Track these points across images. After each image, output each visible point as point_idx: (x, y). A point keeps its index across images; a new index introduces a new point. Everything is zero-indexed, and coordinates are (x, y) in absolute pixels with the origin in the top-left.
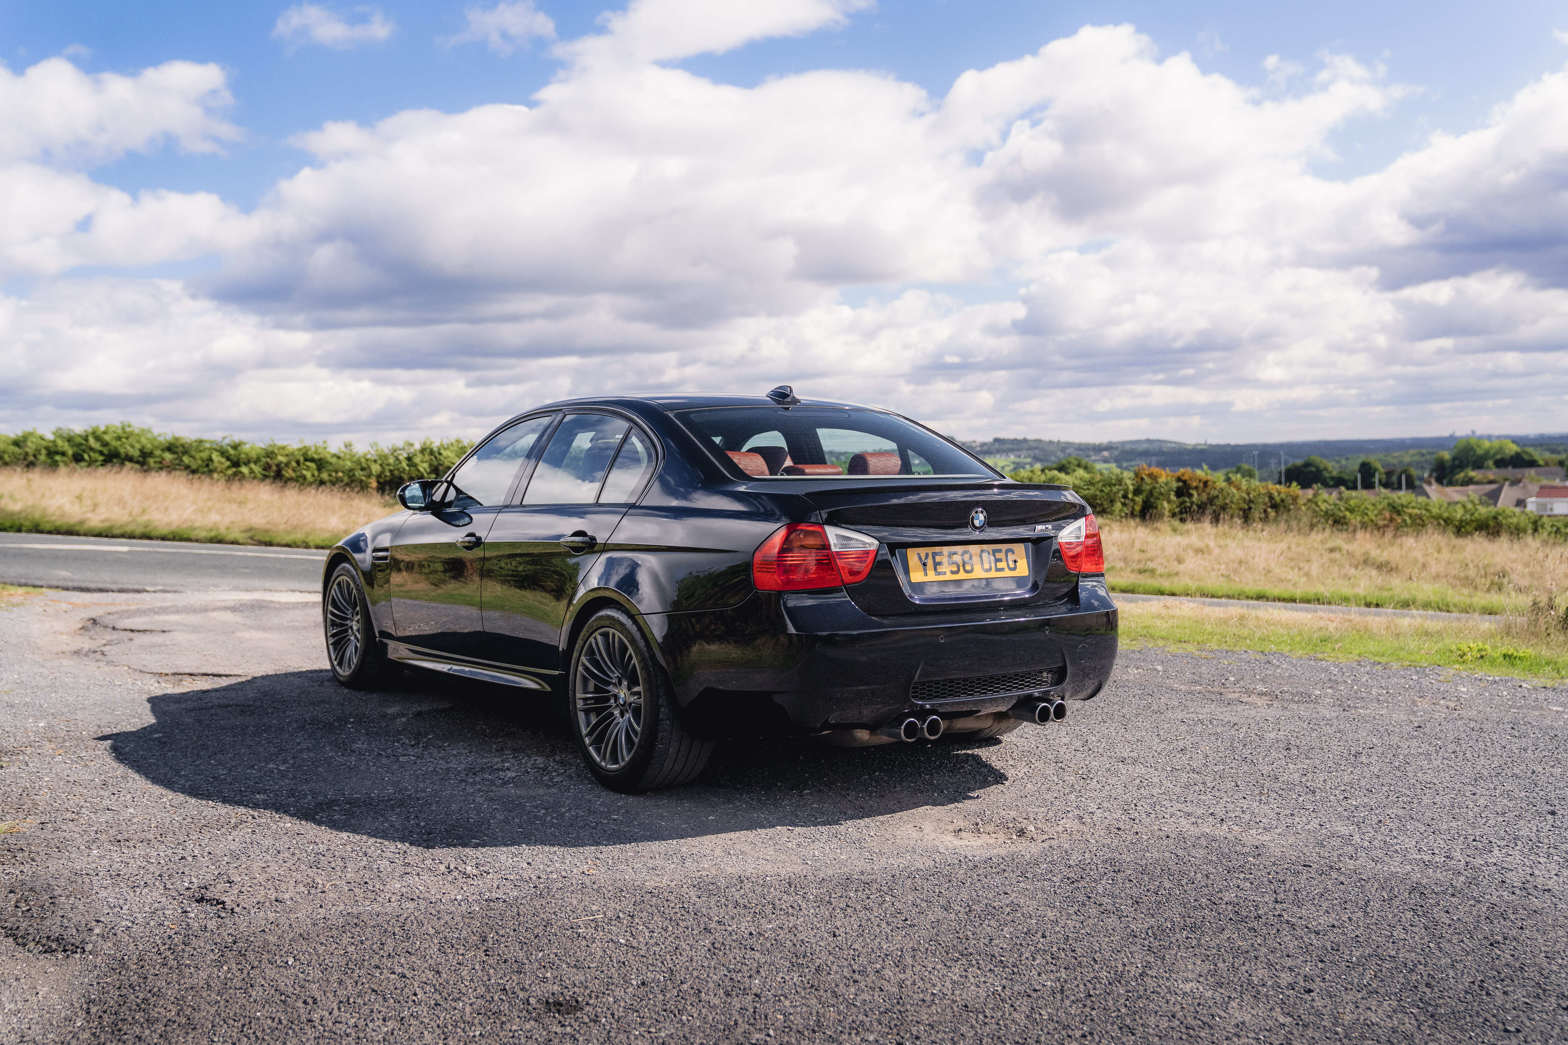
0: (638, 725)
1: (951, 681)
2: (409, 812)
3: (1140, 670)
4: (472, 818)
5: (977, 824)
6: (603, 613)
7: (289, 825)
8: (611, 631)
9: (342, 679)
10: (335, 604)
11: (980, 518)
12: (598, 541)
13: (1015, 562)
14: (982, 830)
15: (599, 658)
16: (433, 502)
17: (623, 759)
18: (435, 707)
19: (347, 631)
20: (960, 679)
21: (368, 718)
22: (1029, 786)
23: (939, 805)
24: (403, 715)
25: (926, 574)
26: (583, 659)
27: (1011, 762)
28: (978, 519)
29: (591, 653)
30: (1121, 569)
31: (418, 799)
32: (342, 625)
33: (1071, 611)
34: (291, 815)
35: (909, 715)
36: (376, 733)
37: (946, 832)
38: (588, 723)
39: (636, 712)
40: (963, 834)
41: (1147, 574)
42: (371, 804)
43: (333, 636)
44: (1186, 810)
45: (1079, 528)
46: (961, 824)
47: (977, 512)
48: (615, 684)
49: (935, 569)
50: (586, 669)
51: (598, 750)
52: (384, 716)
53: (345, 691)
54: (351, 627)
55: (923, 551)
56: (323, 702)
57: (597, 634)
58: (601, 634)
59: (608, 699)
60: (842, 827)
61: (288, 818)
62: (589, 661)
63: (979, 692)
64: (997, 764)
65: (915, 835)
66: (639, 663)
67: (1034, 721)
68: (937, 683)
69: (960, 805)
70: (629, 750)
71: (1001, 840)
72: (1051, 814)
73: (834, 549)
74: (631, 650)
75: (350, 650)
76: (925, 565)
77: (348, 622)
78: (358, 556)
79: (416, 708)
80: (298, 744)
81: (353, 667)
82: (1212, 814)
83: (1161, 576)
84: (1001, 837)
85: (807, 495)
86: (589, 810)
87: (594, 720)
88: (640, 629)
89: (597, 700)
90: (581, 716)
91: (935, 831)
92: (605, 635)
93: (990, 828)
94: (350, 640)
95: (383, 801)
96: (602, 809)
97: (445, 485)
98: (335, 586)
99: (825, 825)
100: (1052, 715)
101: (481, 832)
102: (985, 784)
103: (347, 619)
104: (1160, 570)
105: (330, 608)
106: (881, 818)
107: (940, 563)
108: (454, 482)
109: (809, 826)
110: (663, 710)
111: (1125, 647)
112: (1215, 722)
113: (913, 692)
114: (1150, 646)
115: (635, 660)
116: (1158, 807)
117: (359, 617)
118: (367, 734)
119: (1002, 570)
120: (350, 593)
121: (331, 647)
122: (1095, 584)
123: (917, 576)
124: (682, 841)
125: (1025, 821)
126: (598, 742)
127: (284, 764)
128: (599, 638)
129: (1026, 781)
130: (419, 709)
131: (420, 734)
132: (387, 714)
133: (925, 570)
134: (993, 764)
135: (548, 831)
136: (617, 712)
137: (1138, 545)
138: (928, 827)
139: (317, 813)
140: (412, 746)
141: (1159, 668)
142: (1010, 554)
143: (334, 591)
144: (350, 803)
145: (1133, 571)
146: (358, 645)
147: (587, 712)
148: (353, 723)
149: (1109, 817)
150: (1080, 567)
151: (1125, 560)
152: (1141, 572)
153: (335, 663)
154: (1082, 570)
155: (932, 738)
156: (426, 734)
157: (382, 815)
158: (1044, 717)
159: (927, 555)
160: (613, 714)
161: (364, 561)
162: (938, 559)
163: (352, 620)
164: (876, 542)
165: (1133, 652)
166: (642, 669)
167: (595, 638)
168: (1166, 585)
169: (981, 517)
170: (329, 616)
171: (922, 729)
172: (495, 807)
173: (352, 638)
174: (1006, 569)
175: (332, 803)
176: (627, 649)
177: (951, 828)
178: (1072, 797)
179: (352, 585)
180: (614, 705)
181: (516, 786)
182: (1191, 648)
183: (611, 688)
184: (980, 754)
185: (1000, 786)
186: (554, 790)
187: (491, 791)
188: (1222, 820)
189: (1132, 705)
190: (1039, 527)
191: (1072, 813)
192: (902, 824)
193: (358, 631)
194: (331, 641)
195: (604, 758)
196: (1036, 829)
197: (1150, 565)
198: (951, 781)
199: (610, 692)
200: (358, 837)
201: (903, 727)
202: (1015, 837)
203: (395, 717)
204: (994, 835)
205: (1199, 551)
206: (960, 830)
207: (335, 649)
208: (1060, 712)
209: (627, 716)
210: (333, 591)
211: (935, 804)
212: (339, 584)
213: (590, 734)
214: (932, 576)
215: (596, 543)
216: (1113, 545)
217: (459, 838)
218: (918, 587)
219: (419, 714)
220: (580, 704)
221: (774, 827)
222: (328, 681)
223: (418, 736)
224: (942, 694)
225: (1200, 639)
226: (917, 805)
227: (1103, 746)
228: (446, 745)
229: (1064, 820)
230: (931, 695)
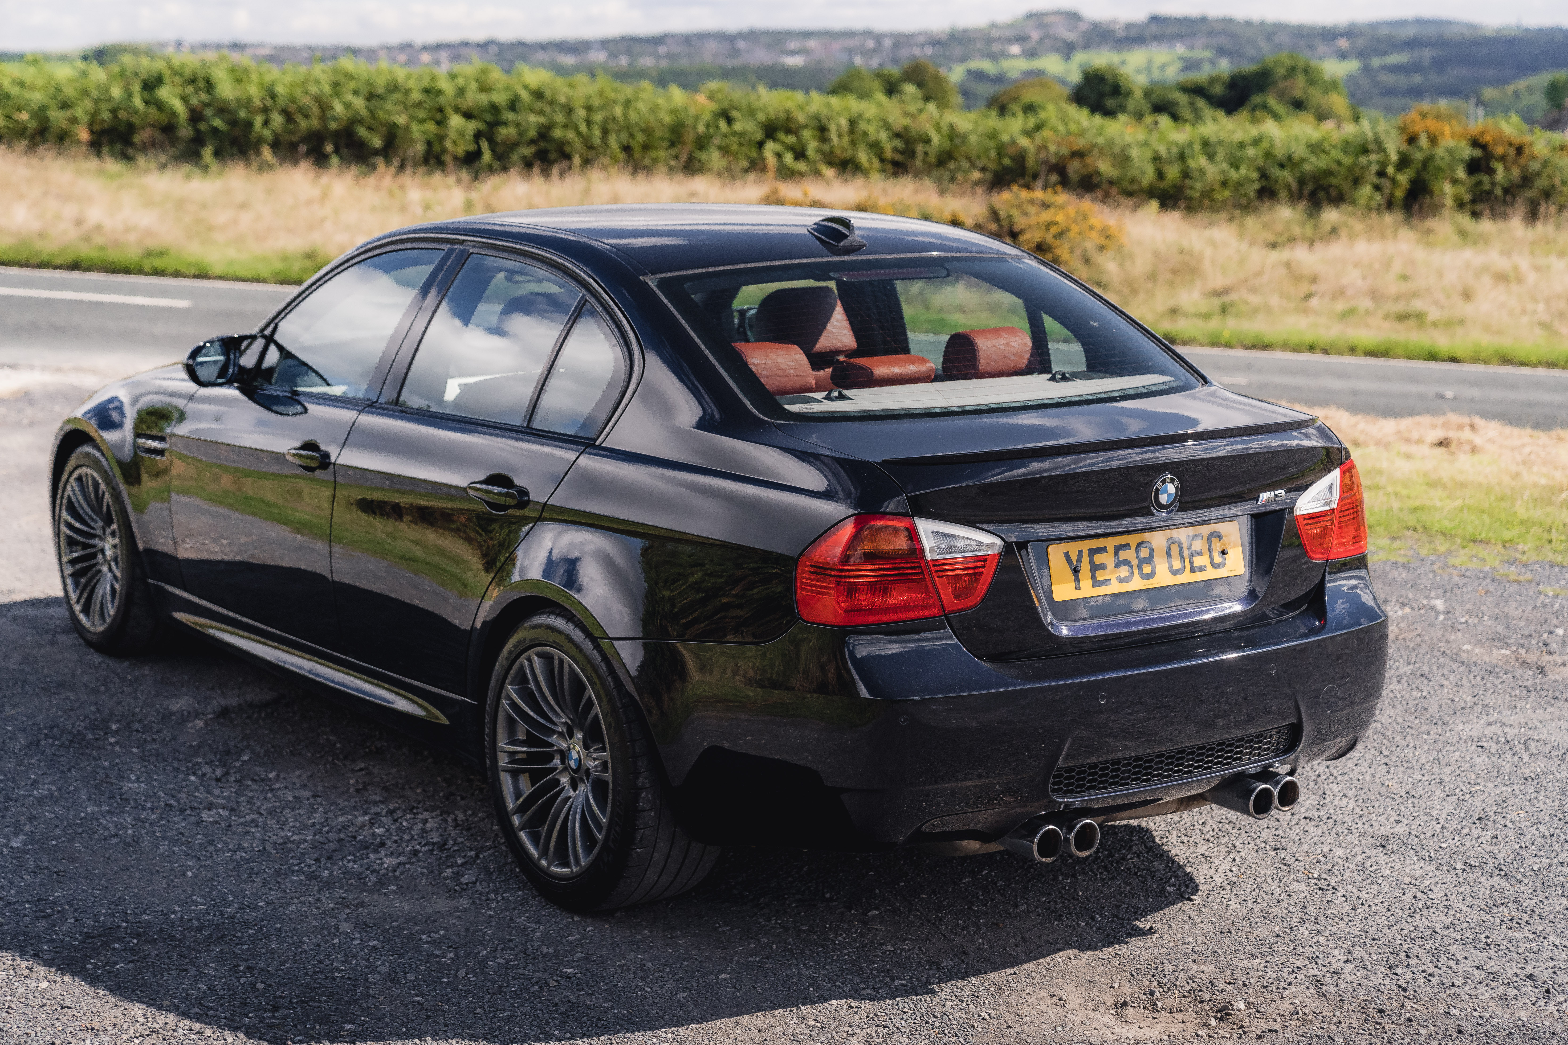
0: (604, 813)
1: (1116, 762)
2: (236, 955)
3: (1407, 610)
4: (338, 970)
5: (1152, 993)
6: (543, 619)
7: (44, 985)
8: (557, 653)
9: (90, 637)
10: (71, 508)
11: (1169, 490)
12: (532, 498)
13: (1224, 553)
14: (1159, 1004)
15: (532, 686)
16: (242, 369)
17: (577, 862)
18: (249, 698)
19: (94, 556)
20: (1129, 759)
21: (140, 721)
22: (1234, 905)
23: (1089, 948)
24: (197, 715)
25: (1078, 588)
26: (510, 688)
27: (1202, 848)
28: (1165, 492)
29: (521, 679)
30: (1368, 313)
31: (247, 925)
32: (86, 546)
33: (1313, 632)
34: (47, 963)
35: (1047, 820)
36: (158, 755)
37: (1102, 1008)
38: (518, 795)
39: (599, 787)
40: (1130, 1012)
41: (1412, 322)
42: (172, 938)
43: (72, 562)
44: (1489, 965)
45: (1330, 487)
46: (1126, 990)
47: (1164, 482)
48: (561, 734)
49: (1093, 576)
50: (514, 705)
51: (535, 839)
52: (167, 716)
53: (97, 658)
54: (102, 551)
55: (1073, 548)
56: (62, 685)
57: (531, 653)
58: (539, 655)
59: (550, 757)
60: (936, 999)
61: (41, 970)
62: (518, 692)
63: (1159, 775)
64: (1180, 852)
65: (1053, 1013)
66: (605, 716)
67: (1246, 811)
68: (1093, 766)
69: (1122, 949)
70: (588, 850)
71: (1191, 1027)
72: (1271, 974)
73: (929, 556)
74: (590, 691)
75: (104, 588)
76: (1076, 571)
77: (96, 541)
78: (111, 436)
79: (219, 701)
80: (35, 783)
81: (109, 620)
82: (1530, 977)
83: (1435, 325)
84: (1190, 1016)
85: (886, 463)
86: (524, 952)
87: (527, 789)
88: (605, 658)
89: (531, 758)
90: (506, 780)
91: (1084, 1005)
92: (547, 658)
93: (1174, 1001)
94: (100, 571)
95: (190, 929)
96: (544, 949)
97: (260, 343)
98: (72, 481)
99: (908, 994)
100: (1276, 801)
101: (356, 1002)
102: (1162, 901)
103: (94, 536)
104: (1434, 314)
105: (65, 515)
106: (995, 976)
107: (1102, 567)
108: (277, 337)
109: (882, 998)
110: (644, 794)
111: (1382, 556)
112: (1533, 744)
113: (1054, 784)
114: (1423, 552)
115: (597, 709)
116: (1443, 959)
117: (116, 541)
118: (143, 758)
119: (1202, 569)
120: (100, 499)
121: (69, 581)
122: (1354, 582)
123: (1063, 591)
124: (682, 1031)
125: (1230, 988)
126: (533, 825)
127: (17, 835)
128: (536, 660)
129: (1226, 894)
130: (223, 702)
131: (228, 753)
132: (172, 713)
133: (1077, 579)
134: (1174, 852)
135: (465, 1002)
136: (564, 780)
137: (1397, 267)
138: (1073, 996)
139: (87, 957)
140: (218, 780)
141: (1439, 604)
142: (1214, 540)
143: (72, 489)
144: (138, 935)
145: (1386, 316)
146: (117, 587)
147: (515, 774)
148: (117, 732)
149: (1365, 982)
150: (1327, 551)
151: (1374, 295)
152: (1402, 317)
153: (77, 608)
154: (1332, 556)
155: (1083, 854)
156: (239, 753)
157: (192, 963)
158: (1263, 806)
159: (1080, 552)
160: (558, 782)
161: (121, 445)
162: (1099, 559)
163: (102, 539)
164: (998, 542)
165: (1395, 565)
166: (609, 727)
167: (529, 660)
168: (1443, 342)
169: (1171, 489)
170: (64, 528)
171: (1067, 840)
172: (372, 943)
173: (105, 569)
174: (1209, 567)
175: (109, 933)
176: (584, 688)
177: (1110, 999)
178: (1304, 933)
179: (103, 486)
180: (560, 767)
181: (400, 891)
182: (1491, 558)
183: (554, 739)
185: (1185, 905)
186: (464, 902)
187: (362, 904)
188: (1548, 991)
189: (1397, 703)
191: (1304, 971)
192: (1030, 989)
193: (116, 560)
194: (68, 570)
195: (544, 853)
196: (1249, 1005)
197: (1418, 305)
198: (1106, 891)
199: (552, 745)
200: (161, 1019)
201: (1036, 840)
202: (1213, 1022)
203: (184, 718)
204: (1179, 1016)
205: (1502, 278)
206: (1125, 1004)
207: (76, 585)
208: (1289, 795)
209: (582, 788)
210: (69, 489)
211: (1083, 948)
212: (80, 479)
213: (521, 810)
214: (1087, 589)
215: (529, 501)
216: (1356, 265)
217: (323, 1020)
218: (1065, 610)
219: (224, 713)
220: (503, 760)
221: (826, 1000)
222: (65, 632)
223: (225, 756)
224: (1101, 783)
226: (1053, 948)
227: (1350, 807)
228: (272, 775)
229: (1293, 988)
230: (1083, 785)
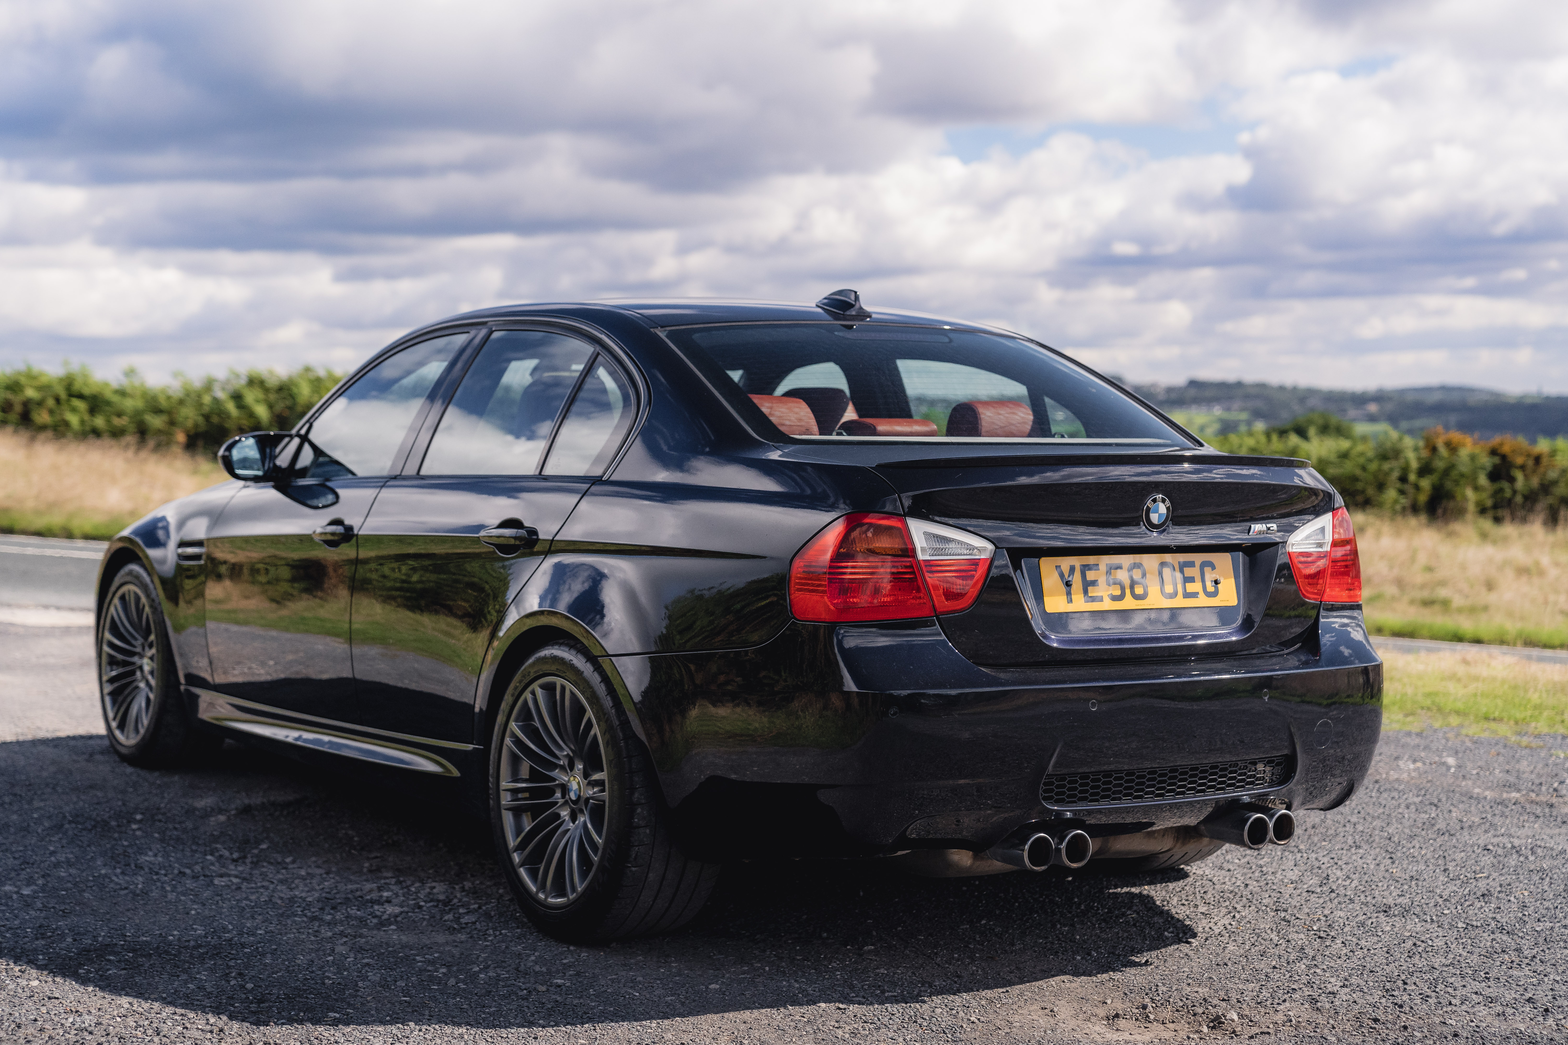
0: (600, 834)
1: (1108, 774)
2: (229, 967)
3: (1419, 764)
4: (329, 978)
5: (1145, 1007)
6: (546, 652)
7: (35, 983)
8: (559, 681)
9: (123, 751)
10: (115, 629)
11: (1160, 510)
12: (541, 537)
13: (1216, 582)
14: (1152, 1017)
15: (537, 724)
16: (277, 468)
17: (574, 889)
18: (272, 798)
19: (133, 673)
20: (1121, 771)
21: (164, 814)
22: (1231, 947)
23: (1084, 974)
24: (221, 811)
25: (1070, 601)
26: (513, 726)
27: (1203, 909)
28: (1156, 511)
29: (526, 716)
30: (1393, 598)
31: (243, 946)
32: (125, 664)
33: (1306, 664)
34: (39, 968)
35: (1037, 828)
36: (178, 839)
37: (1093, 1019)
38: (518, 830)
39: (597, 813)
40: (1122, 1023)
41: (1437, 608)
42: (167, 953)
43: (111, 681)
44: (1487, 992)
45: (1323, 530)
46: (1119, 1006)
47: (1155, 501)
48: (562, 768)
49: (1086, 592)
50: (518, 742)
51: (533, 874)
52: (190, 812)
53: (129, 770)
54: (141, 668)
55: (1066, 563)
56: (91, 787)
57: (535, 686)
58: (542, 687)
59: (551, 792)
60: (925, 1006)
61: (34, 972)
62: (521, 728)
63: (1152, 793)
64: (1180, 911)
65: (1043, 1021)
66: (603, 734)
67: (1241, 843)
68: (1085, 776)
69: (1117, 976)
70: (583, 875)
71: (1183, 1034)
72: (1265, 994)
73: (921, 556)
74: (590, 713)
75: (139, 703)
76: (1068, 584)
77: (135, 659)
78: (153, 553)
79: (242, 800)
80: (53, 853)
81: (142, 731)
82: (1529, 1000)
83: (1460, 610)
84: (1184, 1029)
85: (880, 467)
86: (517, 969)
87: (528, 825)
88: (605, 679)
89: (533, 793)
90: (508, 818)
91: (1076, 1017)
92: (550, 688)
93: (1166, 1013)
94: (137, 687)
95: (186, 948)
96: (537, 968)
97: (296, 441)
98: (116, 601)
99: (897, 1002)
100: (1271, 834)
101: (343, 1000)
102: (1159, 942)
103: (133, 654)
104: (1458, 601)
105: (108, 636)
106: (988, 993)
107: (1094, 583)
108: (312, 436)
109: (872, 1004)
110: (639, 810)
111: (1396, 726)
112: (1539, 851)
113: (1045, 791)
114: (1437, 725)
115: (596, 730)
116: (1440, 987)
117: (154, 651)
118: (162, 841)
119: (1194, 595)
120: (140, 611)
121: (108, 700)
122: (1346, 621)
123: (1055, 603)
124: (666, 1022)
125: (1224, 1004)
126: (533, 862)
127: (28, 885)
128: (539, 692)
129: (1225, 939)
130: (247, 801)
131: (247, 842)
132: (195, 809)
133: (1069, 594)
134: (1173, 911)
135: (451, 1001)
136: (565, 813)
137: (1422, 559)
138: (1064, 1010)
139: (81, 965)
140: (234, 860)
141: (1451, 761)
142: (1207, 570)
143: (115, 608)
144: (134, 951)
145: (1412, 602)
146: (152, 696)
147: (517, 812)
148: (140, 821)
149: (1360, 1001)
150: (1321, 593)
151: (1400, 583)
152: (1427, 603)
153: (114, 724)
154: (1325, 598)
155: (1075, 865)
156: (258, 842)
157: (185, 971)
158: (1257, 836)
159: (1072, 569)
160: (558, 816)
161: (163, 561)
162: (1091, 575)
163: (142, 656)
164: (990, 547)
165: (1409, 734)
166: (607, 744)
167: (533, 693)
168: (1467, 625)
169: (1162, 509)
170: (106, 648)
171: (1058, 850)
172: (366, 961)
173: (142, 685)
174: (1202, 594)
175: (106, 949)
176: (583, 711)
177: (1101, 1012)
178: (1302, 966)
179: (144, 600)
180: (561, 801)
181: (400, 929)
182: (1504, 730)
183: (556, 773)
184: (1153, 893)
185: (1184, 947)
186: (463, 937)
187: (361, 936)
188: (1547, 1010)
189: (1404, 821)
190: (1257, 527)
191: (1300, 993)
192: (1021, 1004)
193: (152, 673)
194: (108, 688)
195: (542, 887)
196: (1241, 1016)
197: (1443, 593)
198: (1104, 936)
199: (554, 780)
200: (146, 1005)
201: (1027, 847)
202: (1205, 1029)
203: (207, 814)
204: (1171, 1026)
205: (1523, 571)
206: (1117, 1016)
207: (114, 702)
208: (1285, 829)
209: (581, 819)
210: (112, 609)
211: (1076, 973)
212: (123, 598)
213: (520, 848)
214: (1079, 603)
215: (538, 540)
216: (1382, 557)
217: (309, 1009)
218: (1057, 621)
219: (246, 810)
220: (506, 799)
221: (815, 1003)
222: (102, 753)
223: (244, 845)
224: (1092, 794)
225: (1519, 715)
226: (1047, 974)
227: (1353, 885)
228: (288, 860)
229: (1287, 1004)
230: (1075, 796)
